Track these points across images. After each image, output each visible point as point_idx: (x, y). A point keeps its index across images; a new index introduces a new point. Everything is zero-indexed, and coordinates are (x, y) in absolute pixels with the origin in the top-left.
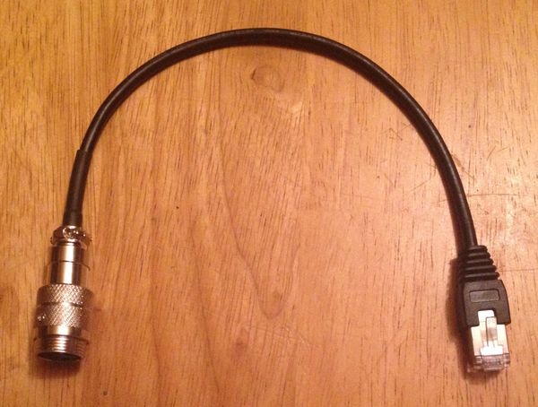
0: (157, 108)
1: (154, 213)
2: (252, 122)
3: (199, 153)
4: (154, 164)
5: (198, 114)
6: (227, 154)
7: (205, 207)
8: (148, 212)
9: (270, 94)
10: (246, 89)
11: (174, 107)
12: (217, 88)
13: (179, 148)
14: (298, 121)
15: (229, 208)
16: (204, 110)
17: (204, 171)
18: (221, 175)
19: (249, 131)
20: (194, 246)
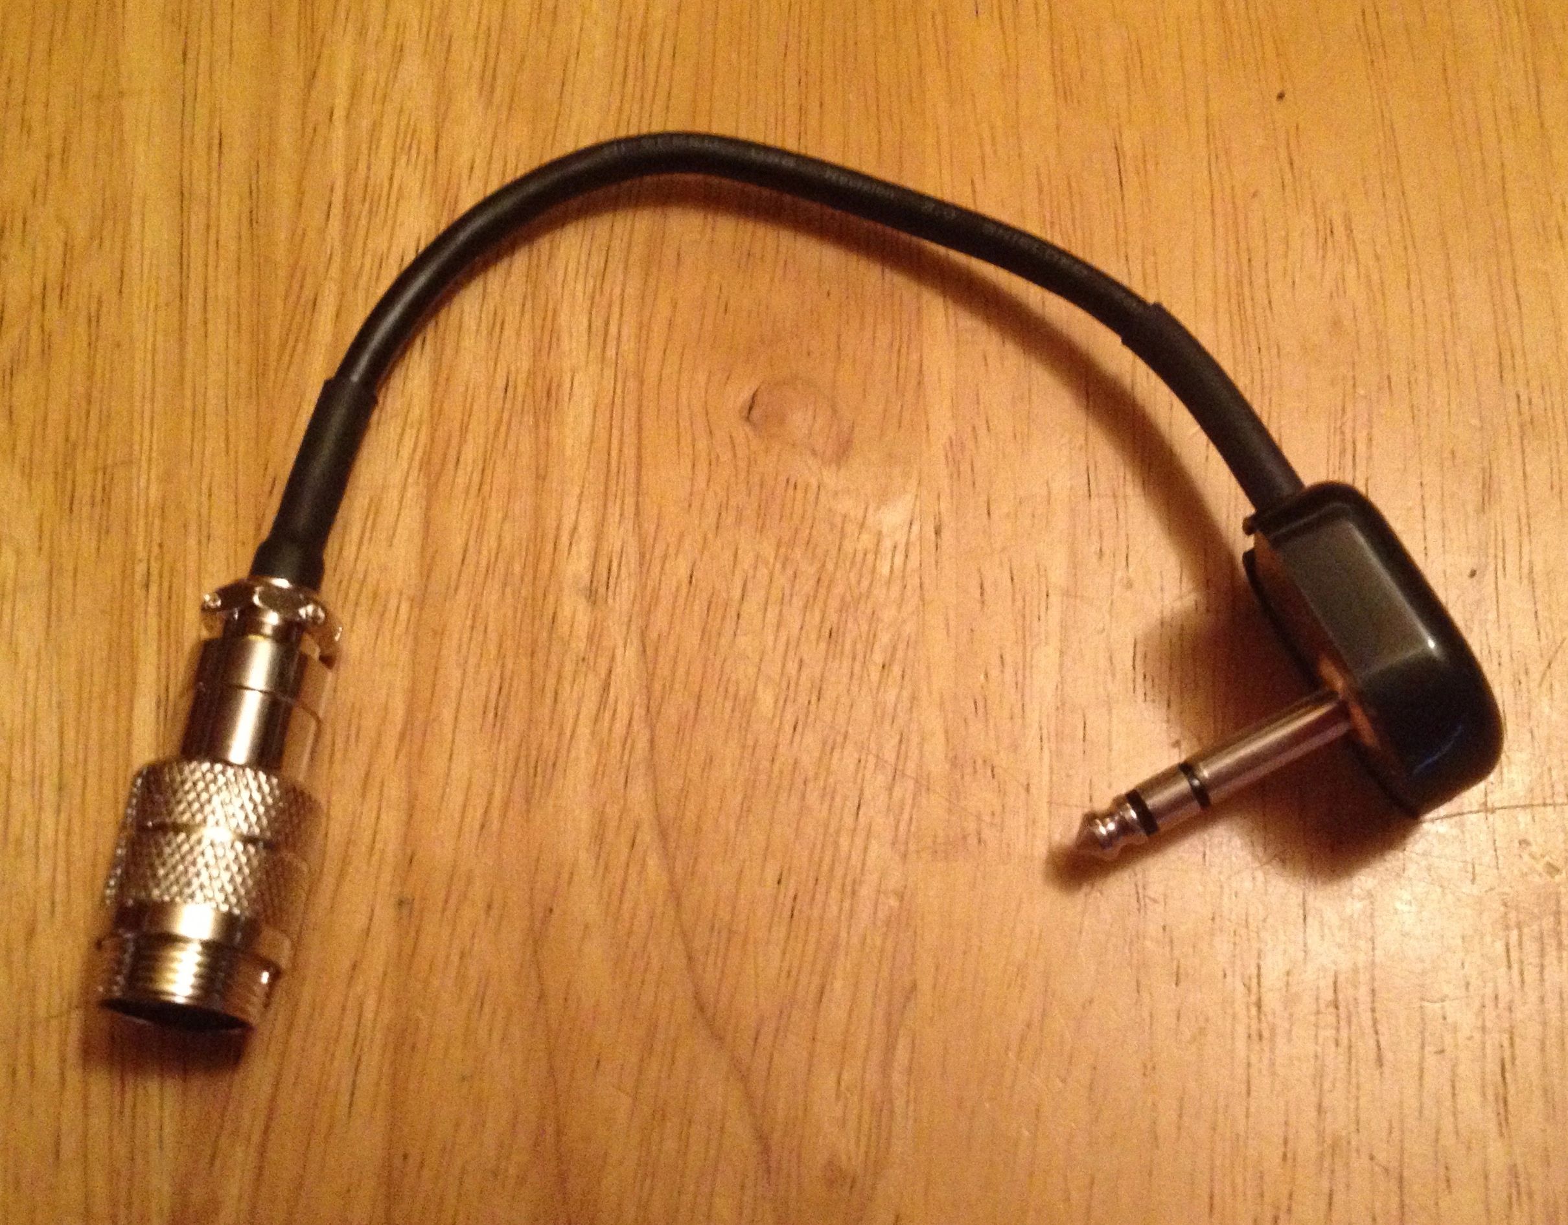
0: (427, 522)
1: (404, 882)
2: (746, 561)
3: (569, 668)
4: (410, 712)
5: (565, 539)
6: (664, 670)
7: (583, 855)
8: (386, 876)
9: (807, 470)
10: (726, 457)
11: (484, 517)
12: (630, 452)
13: (501, 655)
14: (899, 560)
15: (668, 857)
16: (587, 524)
17: (584, 731)
18: (642, 744)
19: (737, 593)
20: (542, 997)
